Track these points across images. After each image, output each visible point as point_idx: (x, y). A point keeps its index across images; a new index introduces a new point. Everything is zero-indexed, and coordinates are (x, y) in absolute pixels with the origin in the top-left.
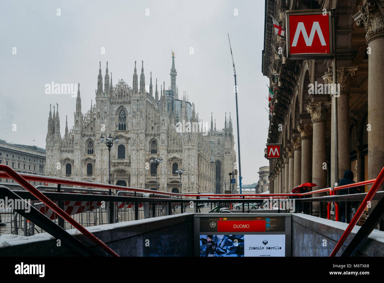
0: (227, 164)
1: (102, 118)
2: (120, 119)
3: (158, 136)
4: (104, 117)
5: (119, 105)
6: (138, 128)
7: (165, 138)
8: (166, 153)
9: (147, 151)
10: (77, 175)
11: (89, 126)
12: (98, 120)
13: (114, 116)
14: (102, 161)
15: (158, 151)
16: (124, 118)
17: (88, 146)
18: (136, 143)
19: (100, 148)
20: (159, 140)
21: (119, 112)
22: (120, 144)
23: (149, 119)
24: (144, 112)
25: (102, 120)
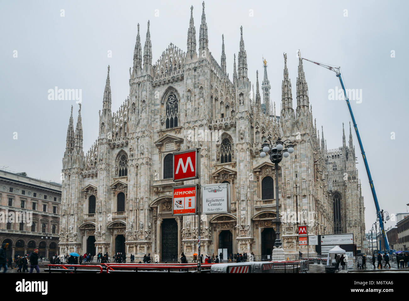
0: (352, 195)
1: (139, 112)
2: (168, 111)
3: (233, 129)
4: (141, 110)
5: (166, 87)
6: (195, 118)
7: (245, 128)
8: (248, 158)
9: (214, 160)
10: (101, 213)
11: (122, 131)
12: (133, 116)
13: (159, 107)
14: (137, 185)
15: (233, 157)
16: (175, 108)
17: (120, 164)
18: (192, 146)
19: (134, 163)
20: (235, 136)
21: (167, 100)
22: (167, 153)
23: (216, 100)
24: (206, 86)
25: (138, 115)
